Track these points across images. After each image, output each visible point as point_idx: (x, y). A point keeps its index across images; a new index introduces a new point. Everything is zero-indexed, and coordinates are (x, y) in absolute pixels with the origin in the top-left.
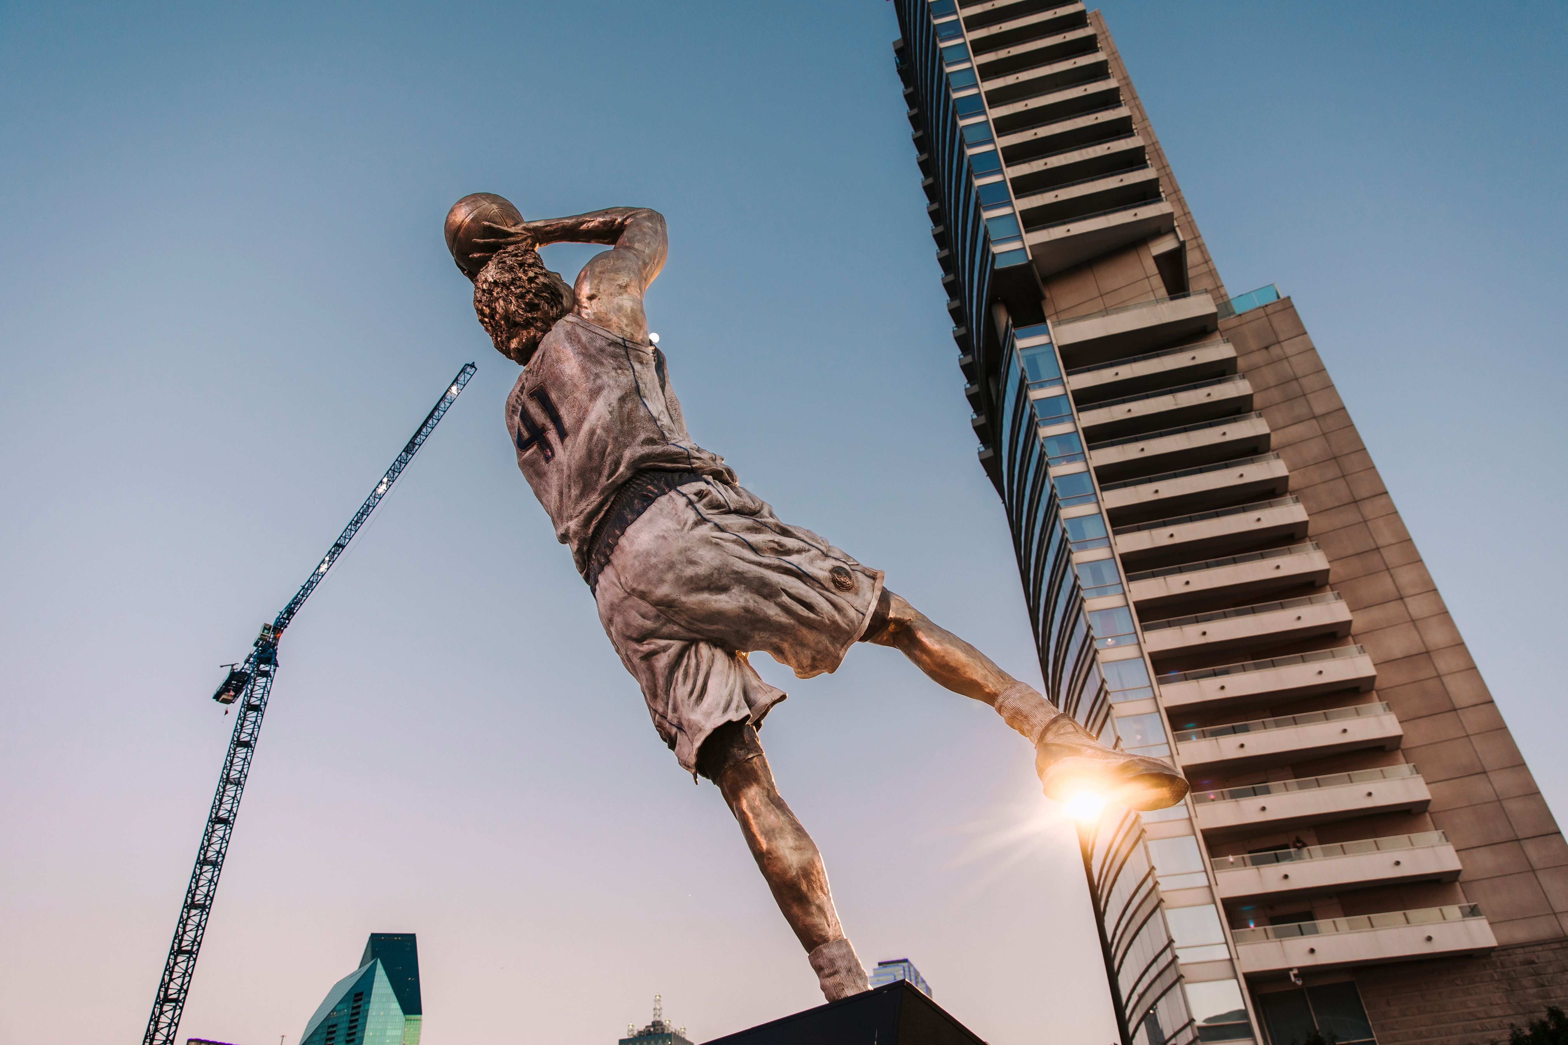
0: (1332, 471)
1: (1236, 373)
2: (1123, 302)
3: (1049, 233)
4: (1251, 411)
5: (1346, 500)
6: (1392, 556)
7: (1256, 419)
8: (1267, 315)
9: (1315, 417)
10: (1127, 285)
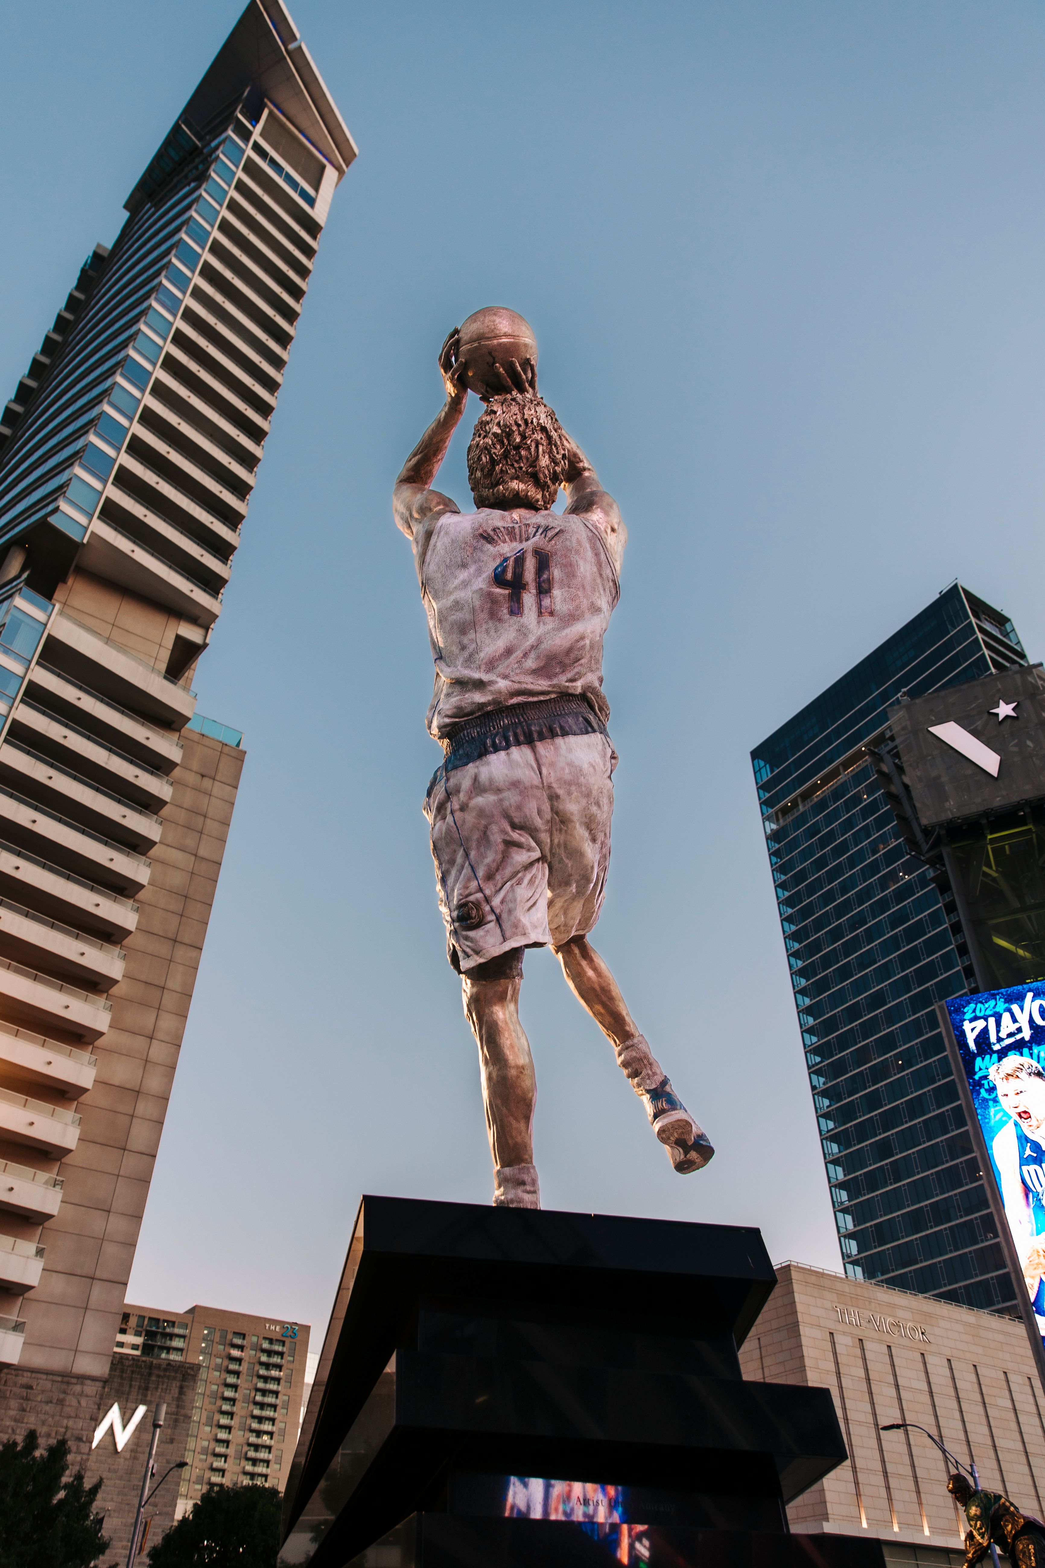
0: (175, 905)
1: (167, 775)
2: (126, 646)
3: (116, 537)
4: (156, 814)
5: (170, 935)
6: (169, 1001)
7: (153, 823)
8: (221, 752)
9: (196, 855)
10: (140, 636)
